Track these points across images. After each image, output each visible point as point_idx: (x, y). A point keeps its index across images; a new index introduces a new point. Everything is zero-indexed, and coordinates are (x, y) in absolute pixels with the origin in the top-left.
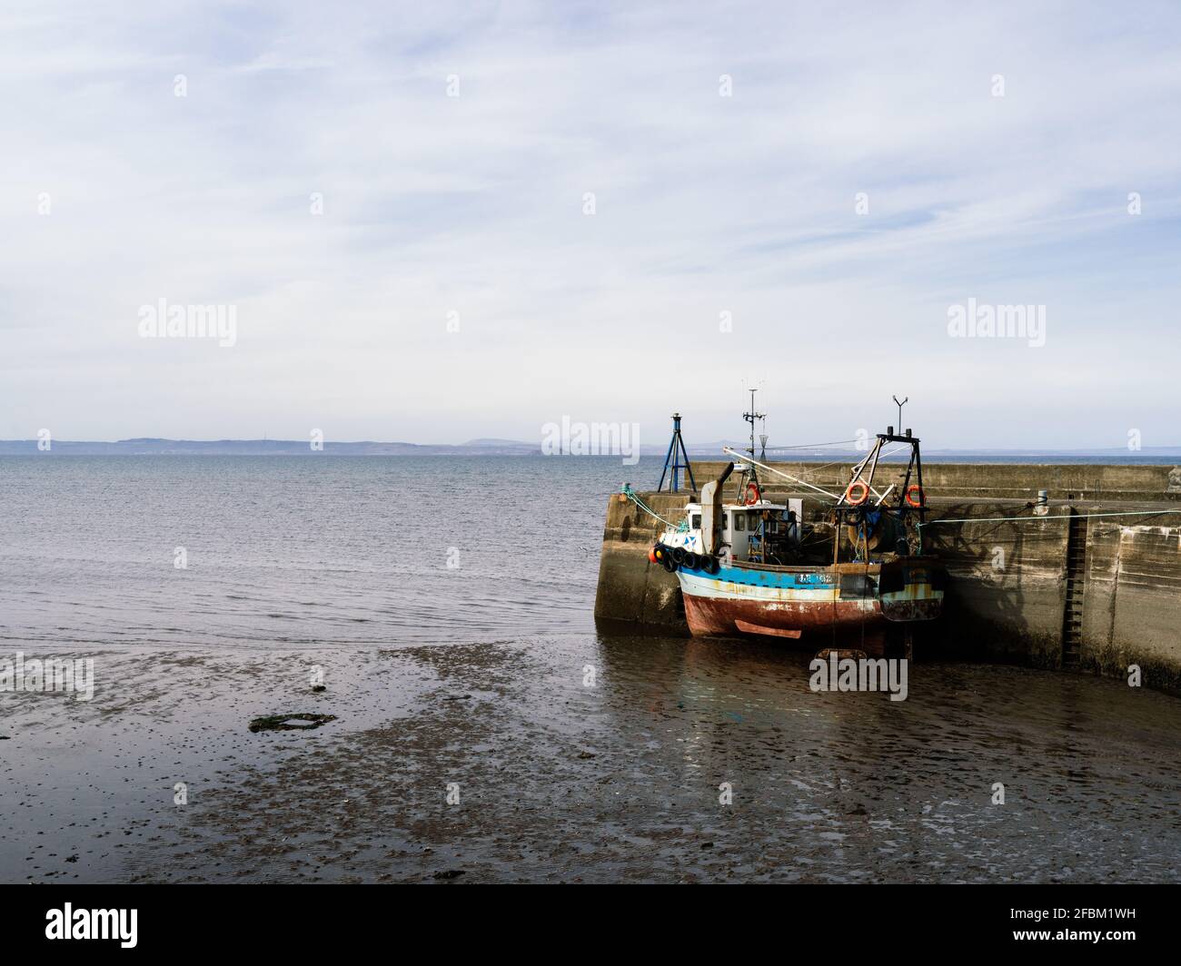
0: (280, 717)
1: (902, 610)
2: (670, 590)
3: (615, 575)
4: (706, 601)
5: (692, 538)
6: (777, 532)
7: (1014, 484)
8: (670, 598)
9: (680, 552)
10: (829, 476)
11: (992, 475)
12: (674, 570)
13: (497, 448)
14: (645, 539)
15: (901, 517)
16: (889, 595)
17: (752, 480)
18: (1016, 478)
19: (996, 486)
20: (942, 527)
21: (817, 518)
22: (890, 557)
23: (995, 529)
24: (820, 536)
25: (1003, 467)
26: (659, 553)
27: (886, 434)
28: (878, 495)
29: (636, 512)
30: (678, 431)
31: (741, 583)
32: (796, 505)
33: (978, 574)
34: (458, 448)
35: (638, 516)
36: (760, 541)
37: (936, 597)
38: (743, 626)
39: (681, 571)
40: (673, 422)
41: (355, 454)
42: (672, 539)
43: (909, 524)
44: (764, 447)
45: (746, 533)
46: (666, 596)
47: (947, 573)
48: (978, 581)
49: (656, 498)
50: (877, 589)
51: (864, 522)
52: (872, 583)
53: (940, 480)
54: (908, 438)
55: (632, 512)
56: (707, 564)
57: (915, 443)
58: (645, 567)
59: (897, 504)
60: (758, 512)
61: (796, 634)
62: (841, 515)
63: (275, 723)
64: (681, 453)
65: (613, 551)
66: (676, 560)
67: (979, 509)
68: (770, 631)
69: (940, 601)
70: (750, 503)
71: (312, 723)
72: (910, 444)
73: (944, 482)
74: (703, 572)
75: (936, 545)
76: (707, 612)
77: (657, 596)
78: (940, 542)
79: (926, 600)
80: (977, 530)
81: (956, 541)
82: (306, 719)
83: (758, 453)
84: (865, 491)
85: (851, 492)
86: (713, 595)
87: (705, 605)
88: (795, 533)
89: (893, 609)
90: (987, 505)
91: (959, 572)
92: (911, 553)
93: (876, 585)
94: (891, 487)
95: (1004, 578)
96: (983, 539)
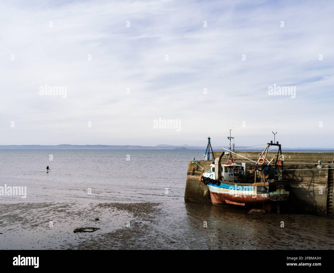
0: (83, 228)
1: (276, 197)
2: (207, 190)
3: (190, 186)
4: (216, 194)
5: (212, 175)
6: (238, 173)
7: (311, 158)
8: (207, 193)
9: (208, 179)
10: (255, 156)
11: (305, 155)
12: (207, 184)
13: (165, 147)
14: (199, 175)
15: (276, 169)
16: (272, 193)
17: (230, 157)
18: (312, 157)
19: (306, 159)
20: (289, 172)
21: (251, 169)
22: (272, 181)
23: (305, 172)
24: (252, 174)
25: (308, 153)
26: (202, 179)
27: (270, 143)
28: (269, 162)
29: (197, 166)
30: (209, 142)
31: (227, 188)
32: (244, 165)
33: (300, 186)
34: (154, 147)
35: (197, 168)
36: (232, 176)
37: (287, 193)
38: (227, 202)
39: (209, 185)
40: (208, 139)
41: (125, 149)
42: (206, 175)
43: (278, 171)
44: (234, 147)
45: (228, 173)
46: (205, 192)
47: (291, 186)
48: (300, 188)
49: (203, 162)
50: (268, 191)
51: (264, 170)
52: (266, 189)
53: (289, 157)
54: (277, 144)
55: (195, 167)
56: (217, 183)
57: (280, 146)
58: (199, 183)
59: (274, 165)
60: (232, 167)
61: (243, 204)
62: (256, 168)
63: (81, 230)
64: (210, 149)
65: (190, 178)
66: (207, 181)
67: (300, 166)
68: (235, 203)
69: (288, 194)
70: (230, 164)
71: (92, 230)
72: (278, 146)
73: (290, 158)
74: (215, 185)
75: (287, 177)
76: (217, 197)
77: (203, 192)
78: (288, 176)
79: (284, 194)
80: (300, 173)
81: (293, 176)
82: (91, 229)
83: (232, 149)
84: (264, 160)
85: (259, 161)
86: (218, 192)
87: (216, 195)
88: (244, 173)
89: (273, 197)
90: (303, 165)
91: (294, 186)
92: (279, 180)
93: (267, 190)
94: (272, 159)
95: (309, 188)
96: (301, 176)
